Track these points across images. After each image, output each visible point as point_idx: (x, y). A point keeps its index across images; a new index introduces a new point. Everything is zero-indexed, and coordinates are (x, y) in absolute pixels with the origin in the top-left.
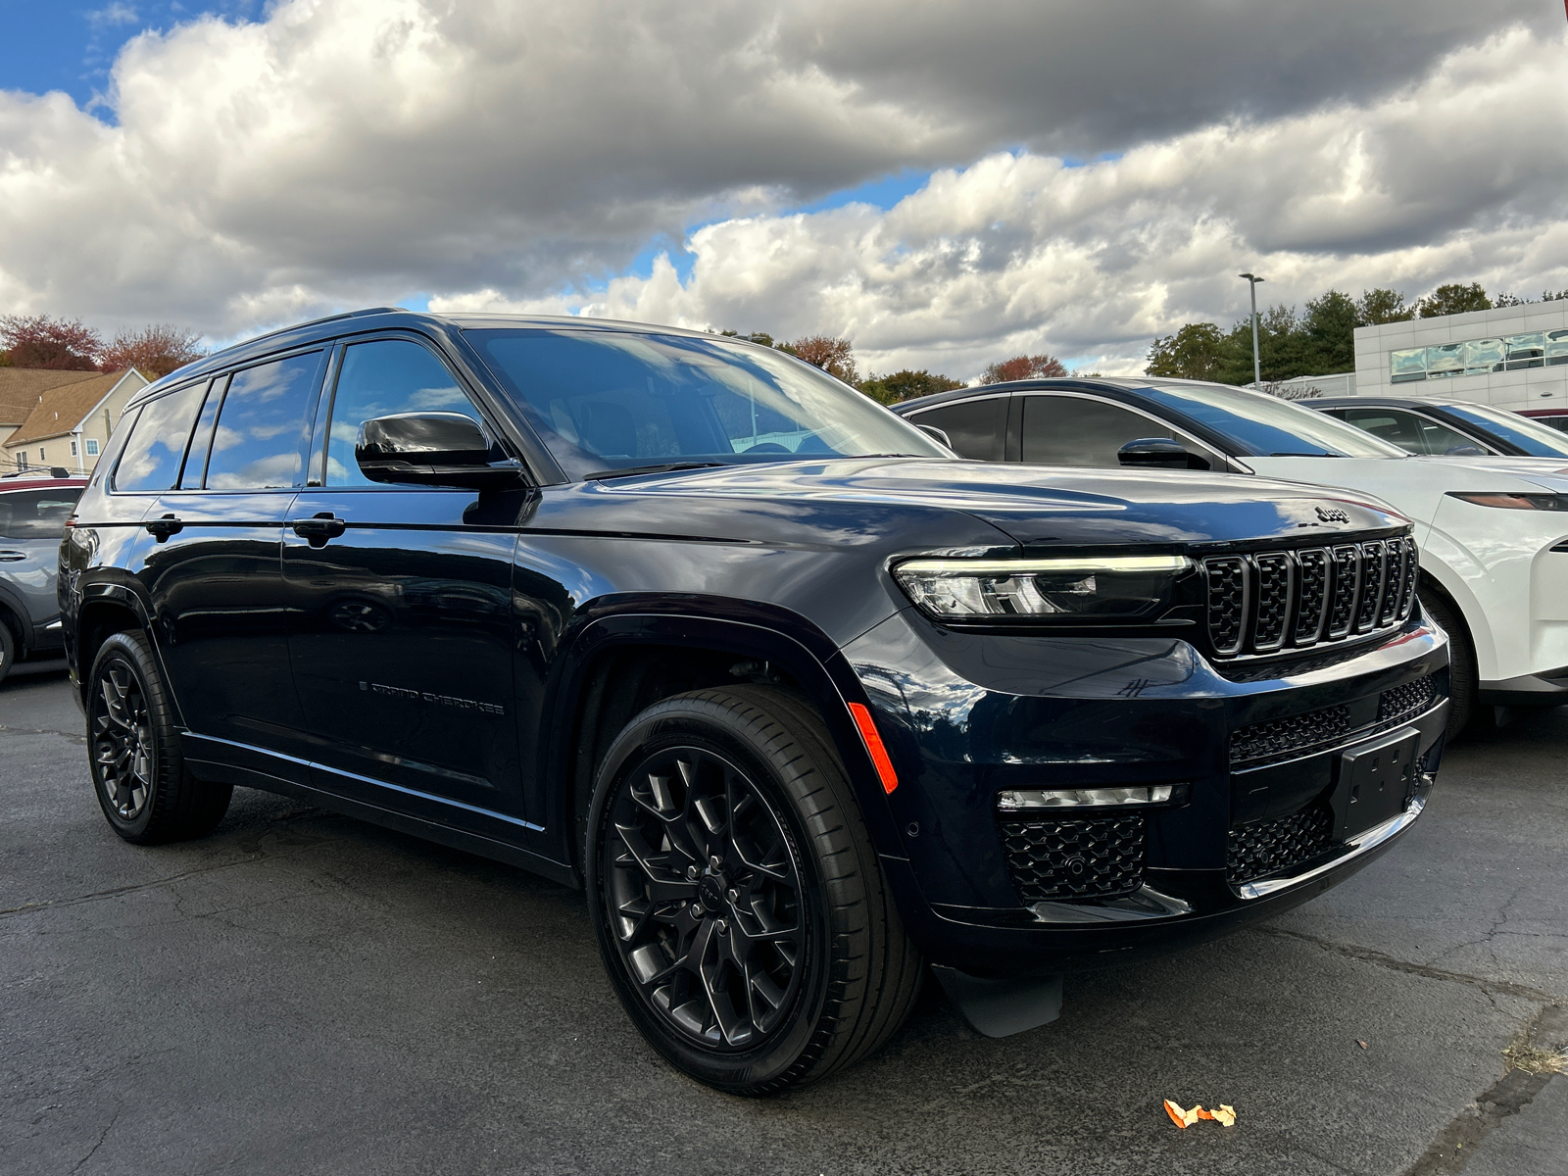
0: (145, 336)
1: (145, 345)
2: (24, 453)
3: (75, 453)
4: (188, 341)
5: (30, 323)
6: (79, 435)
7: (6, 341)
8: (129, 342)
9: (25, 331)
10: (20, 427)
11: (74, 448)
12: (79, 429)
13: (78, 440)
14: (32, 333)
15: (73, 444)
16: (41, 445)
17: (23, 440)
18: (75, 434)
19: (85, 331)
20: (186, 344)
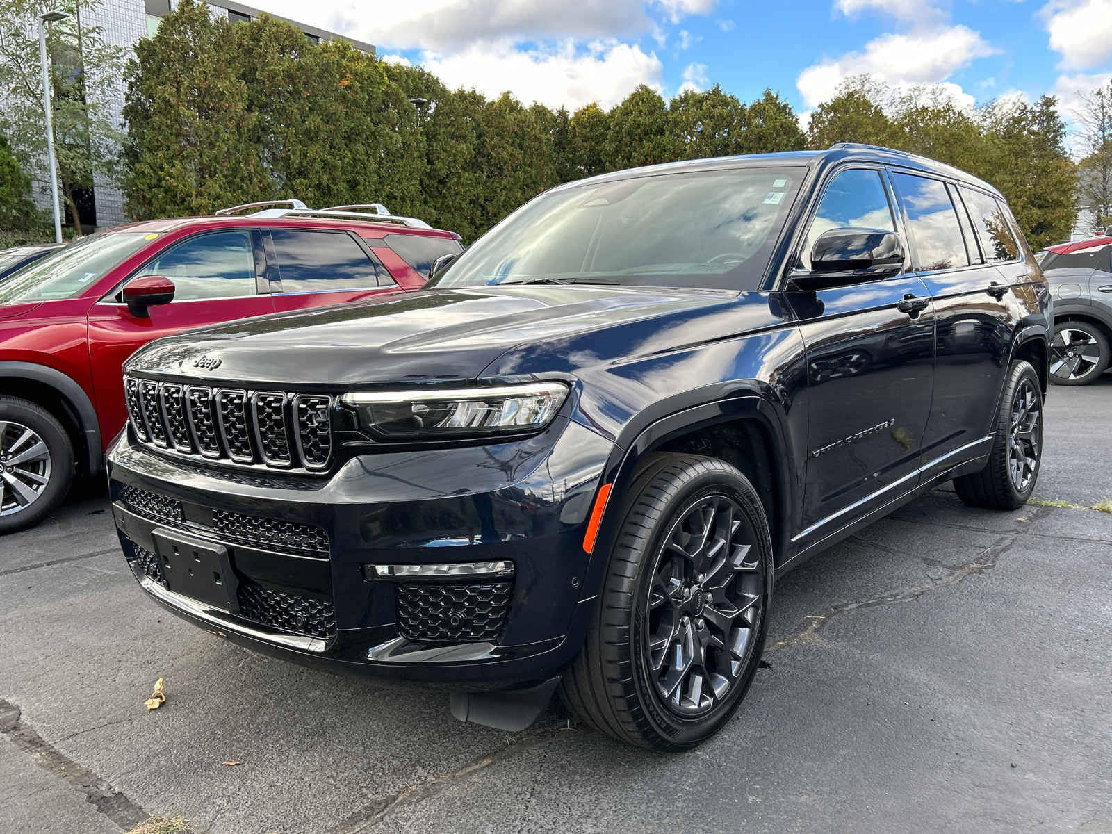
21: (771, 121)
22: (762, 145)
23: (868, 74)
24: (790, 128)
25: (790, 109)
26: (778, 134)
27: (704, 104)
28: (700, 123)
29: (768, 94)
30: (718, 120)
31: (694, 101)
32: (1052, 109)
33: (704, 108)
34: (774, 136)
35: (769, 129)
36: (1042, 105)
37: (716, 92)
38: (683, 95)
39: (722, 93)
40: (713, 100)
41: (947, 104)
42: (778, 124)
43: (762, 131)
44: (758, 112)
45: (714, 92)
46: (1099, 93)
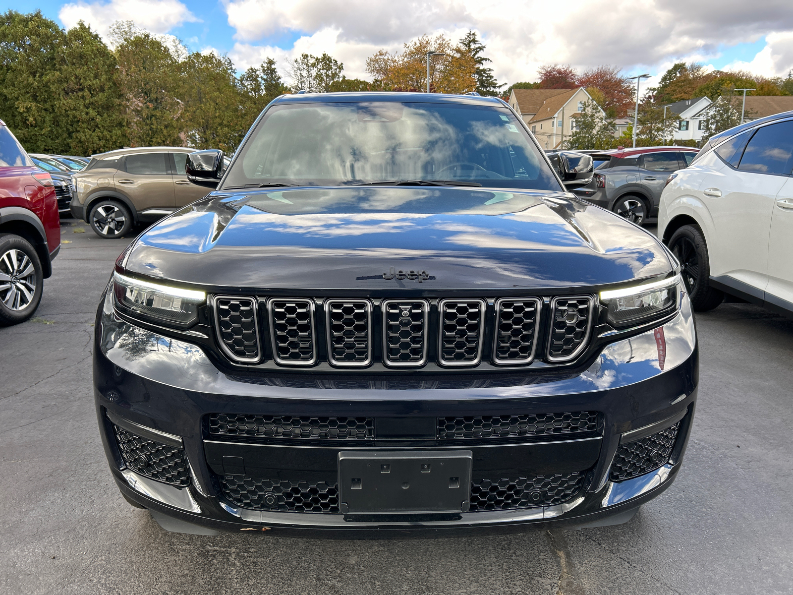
0: (597, 71)
1: (596, 75)
2: (535, 126)
3: (553, 126)
4: (615, 72)
5: (550, 68)
6: (556, 118)
7: (540, 77)
8: (589, 74)
9: (548, 72)
10: (535, 115)
11: (553, 124)
12: (556, 115)
13: (555, 120)
14: (550, 73)
15: (553, 122)
16: (541, 123)
17: (535, 120)
18: (554, 118)
19: (571, 70)
20: (614, 73)
21: (88, 46)
22: (83, 62)
23: (132, 21)
24: (104, 53)
25: (100, 39)
26: (95, 55)
27: (29, 23)
28: (28, 38)
29: (82, 25)
30: (43, 38)
31: (20, 20)
32: (273, 67)
33: (30, 26)
34: (93, 57)
35: (88, 51)
36: (268, 63)
37: (38, 15)
38: (7, 13)
39: (44, 18)
40: (37, 22)
41: (211, 53)
42: (94, 48)
43: (82, 52)
44: (77, 37)
45: (36, 15)
46: (296, 61)
